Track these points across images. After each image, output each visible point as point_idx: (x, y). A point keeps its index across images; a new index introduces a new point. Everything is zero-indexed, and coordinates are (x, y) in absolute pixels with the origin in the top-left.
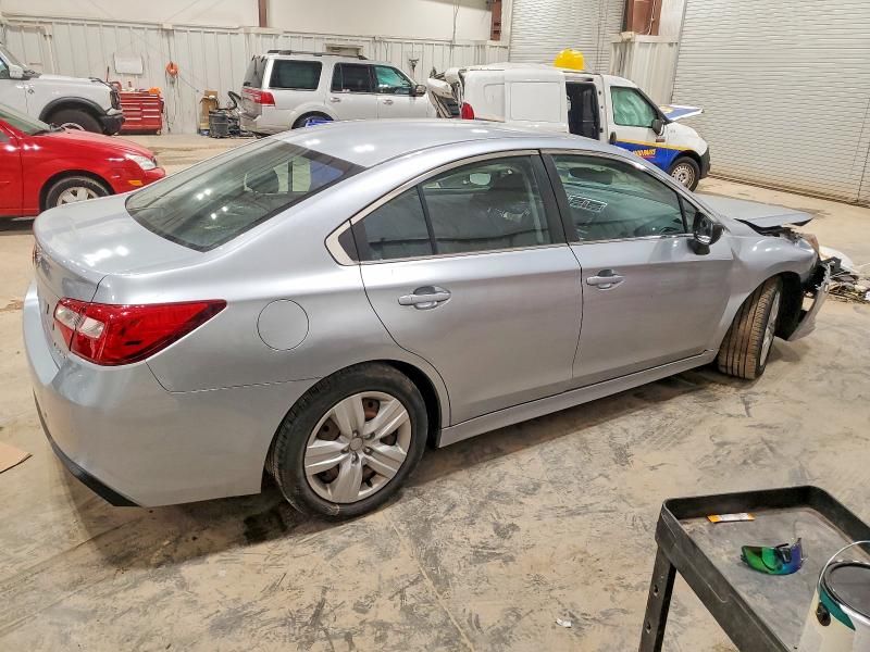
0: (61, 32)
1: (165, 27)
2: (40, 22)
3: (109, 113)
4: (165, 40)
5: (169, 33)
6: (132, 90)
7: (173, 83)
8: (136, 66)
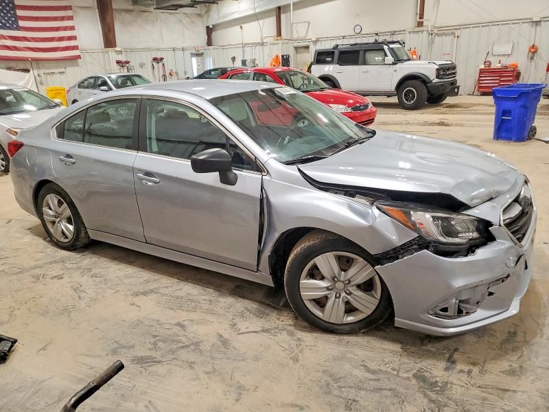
0: (464, 33)
1: (534, 20)
2: (455, 29)
3: (433, 81)
4: (533, 29)
5: (537, 23)
6: (499, 66)
7: (532, 58)
8: (508, 50)
